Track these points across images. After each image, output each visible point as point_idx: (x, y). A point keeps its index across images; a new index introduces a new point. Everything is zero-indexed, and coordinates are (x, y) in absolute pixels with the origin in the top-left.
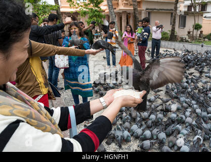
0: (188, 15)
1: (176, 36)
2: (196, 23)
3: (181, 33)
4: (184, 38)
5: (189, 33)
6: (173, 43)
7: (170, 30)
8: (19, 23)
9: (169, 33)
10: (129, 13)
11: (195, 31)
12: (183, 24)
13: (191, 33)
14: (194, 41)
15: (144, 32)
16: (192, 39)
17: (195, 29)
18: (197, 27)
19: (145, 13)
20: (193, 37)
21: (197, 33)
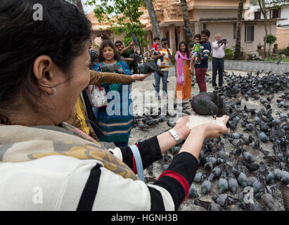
0: (256, 24)
1: (242, 53)
2: (268, 34)
3: (249, 48)
4: (253, 55)
5: (259, 48)
6: (240, 63)
7: (234, 45)
8: (81, 27)
9: (233, 50)
10: (178, 27)
11: (267, 45)
12: (251, 38)
13: (262, 48)
14: (266, 59)
15: (203, 50)
16: (264, 55)
17: (268, 42)
18: (270, 39)
19: (200, 26)
20: (265, 53)
21: (269, 48)
